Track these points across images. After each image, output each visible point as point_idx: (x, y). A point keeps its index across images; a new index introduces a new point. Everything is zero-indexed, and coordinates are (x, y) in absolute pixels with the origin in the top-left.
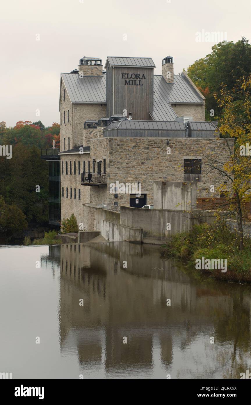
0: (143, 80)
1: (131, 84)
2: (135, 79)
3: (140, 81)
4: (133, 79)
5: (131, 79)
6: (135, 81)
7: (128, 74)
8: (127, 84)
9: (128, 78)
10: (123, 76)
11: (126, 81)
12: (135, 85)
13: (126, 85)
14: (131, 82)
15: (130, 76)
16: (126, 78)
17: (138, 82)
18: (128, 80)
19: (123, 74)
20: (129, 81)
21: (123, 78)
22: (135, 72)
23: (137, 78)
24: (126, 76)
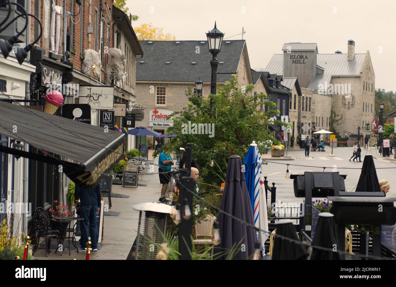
0: (306, 60)
1: (297, 62)
2: (300, 59)
3: (303, 61)
4: (298, 60)
5: (297, 59)
6: (300, 61)
7: (295, 56)
8: (294, 63)
9: (294, 58)
10: (291, 57)
11: (293, 61)
12: (300, 63)
13: (293, 64)
14: (297, 61)
15: (296, 57)
16: (293, 58)
17: (302, 61)
18: (294, 60)
19: (291, 56)
20: (296, 61)
21: (291, 59)
22: (300, 54)
23: (301, 59)
24: (293, 57)
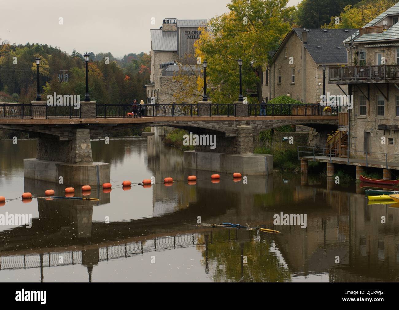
0: (201, 35)
1: (192, 38)
2: (194, 35)
3: (198, 36)
4: (193, 35)
5: (192, 35)
6: (194, 36)
7: (189, 32)
8: (189, 38)
9: (189, 34)
10: (186, 33)
11: (188, 36)
12: (194, 38)
13: (188, 40)
14: (192, 36)
15: (191, 33)
16: (188, 34)
17: (196, 37)
18: (189, 35)
19: (186, 32)
20: (191, 36)
21: (186, 34)
22: (194, 30)
23: (196, 34)
24: (188, 33)
